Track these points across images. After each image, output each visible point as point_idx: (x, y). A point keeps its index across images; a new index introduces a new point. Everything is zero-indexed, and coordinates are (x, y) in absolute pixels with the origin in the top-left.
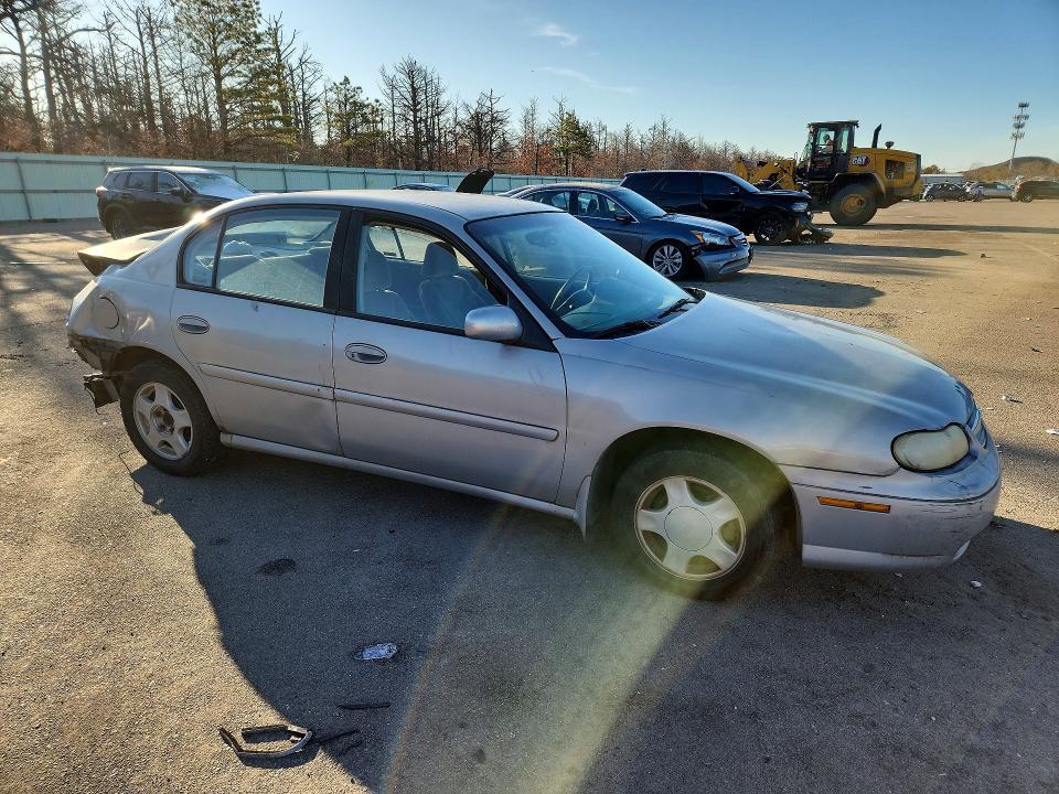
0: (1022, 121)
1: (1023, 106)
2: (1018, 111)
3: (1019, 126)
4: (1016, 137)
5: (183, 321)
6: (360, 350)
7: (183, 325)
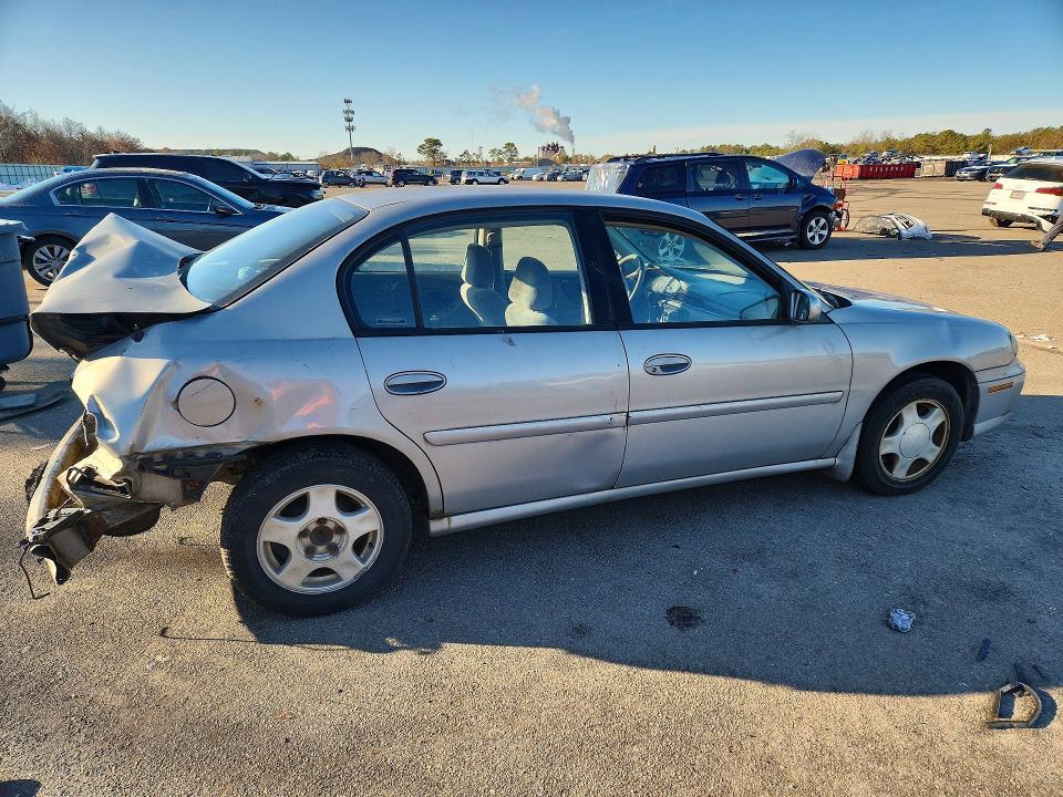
0: (351, 115)
1: (348, 102)
2: (345, 107)
3: (350, 120)
4: (350, 129)
5: (392, 382)
6: (663, 362)
7: (391, 387)
